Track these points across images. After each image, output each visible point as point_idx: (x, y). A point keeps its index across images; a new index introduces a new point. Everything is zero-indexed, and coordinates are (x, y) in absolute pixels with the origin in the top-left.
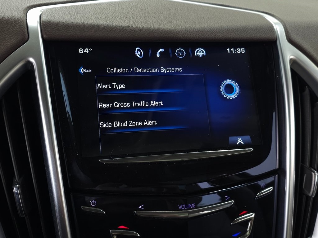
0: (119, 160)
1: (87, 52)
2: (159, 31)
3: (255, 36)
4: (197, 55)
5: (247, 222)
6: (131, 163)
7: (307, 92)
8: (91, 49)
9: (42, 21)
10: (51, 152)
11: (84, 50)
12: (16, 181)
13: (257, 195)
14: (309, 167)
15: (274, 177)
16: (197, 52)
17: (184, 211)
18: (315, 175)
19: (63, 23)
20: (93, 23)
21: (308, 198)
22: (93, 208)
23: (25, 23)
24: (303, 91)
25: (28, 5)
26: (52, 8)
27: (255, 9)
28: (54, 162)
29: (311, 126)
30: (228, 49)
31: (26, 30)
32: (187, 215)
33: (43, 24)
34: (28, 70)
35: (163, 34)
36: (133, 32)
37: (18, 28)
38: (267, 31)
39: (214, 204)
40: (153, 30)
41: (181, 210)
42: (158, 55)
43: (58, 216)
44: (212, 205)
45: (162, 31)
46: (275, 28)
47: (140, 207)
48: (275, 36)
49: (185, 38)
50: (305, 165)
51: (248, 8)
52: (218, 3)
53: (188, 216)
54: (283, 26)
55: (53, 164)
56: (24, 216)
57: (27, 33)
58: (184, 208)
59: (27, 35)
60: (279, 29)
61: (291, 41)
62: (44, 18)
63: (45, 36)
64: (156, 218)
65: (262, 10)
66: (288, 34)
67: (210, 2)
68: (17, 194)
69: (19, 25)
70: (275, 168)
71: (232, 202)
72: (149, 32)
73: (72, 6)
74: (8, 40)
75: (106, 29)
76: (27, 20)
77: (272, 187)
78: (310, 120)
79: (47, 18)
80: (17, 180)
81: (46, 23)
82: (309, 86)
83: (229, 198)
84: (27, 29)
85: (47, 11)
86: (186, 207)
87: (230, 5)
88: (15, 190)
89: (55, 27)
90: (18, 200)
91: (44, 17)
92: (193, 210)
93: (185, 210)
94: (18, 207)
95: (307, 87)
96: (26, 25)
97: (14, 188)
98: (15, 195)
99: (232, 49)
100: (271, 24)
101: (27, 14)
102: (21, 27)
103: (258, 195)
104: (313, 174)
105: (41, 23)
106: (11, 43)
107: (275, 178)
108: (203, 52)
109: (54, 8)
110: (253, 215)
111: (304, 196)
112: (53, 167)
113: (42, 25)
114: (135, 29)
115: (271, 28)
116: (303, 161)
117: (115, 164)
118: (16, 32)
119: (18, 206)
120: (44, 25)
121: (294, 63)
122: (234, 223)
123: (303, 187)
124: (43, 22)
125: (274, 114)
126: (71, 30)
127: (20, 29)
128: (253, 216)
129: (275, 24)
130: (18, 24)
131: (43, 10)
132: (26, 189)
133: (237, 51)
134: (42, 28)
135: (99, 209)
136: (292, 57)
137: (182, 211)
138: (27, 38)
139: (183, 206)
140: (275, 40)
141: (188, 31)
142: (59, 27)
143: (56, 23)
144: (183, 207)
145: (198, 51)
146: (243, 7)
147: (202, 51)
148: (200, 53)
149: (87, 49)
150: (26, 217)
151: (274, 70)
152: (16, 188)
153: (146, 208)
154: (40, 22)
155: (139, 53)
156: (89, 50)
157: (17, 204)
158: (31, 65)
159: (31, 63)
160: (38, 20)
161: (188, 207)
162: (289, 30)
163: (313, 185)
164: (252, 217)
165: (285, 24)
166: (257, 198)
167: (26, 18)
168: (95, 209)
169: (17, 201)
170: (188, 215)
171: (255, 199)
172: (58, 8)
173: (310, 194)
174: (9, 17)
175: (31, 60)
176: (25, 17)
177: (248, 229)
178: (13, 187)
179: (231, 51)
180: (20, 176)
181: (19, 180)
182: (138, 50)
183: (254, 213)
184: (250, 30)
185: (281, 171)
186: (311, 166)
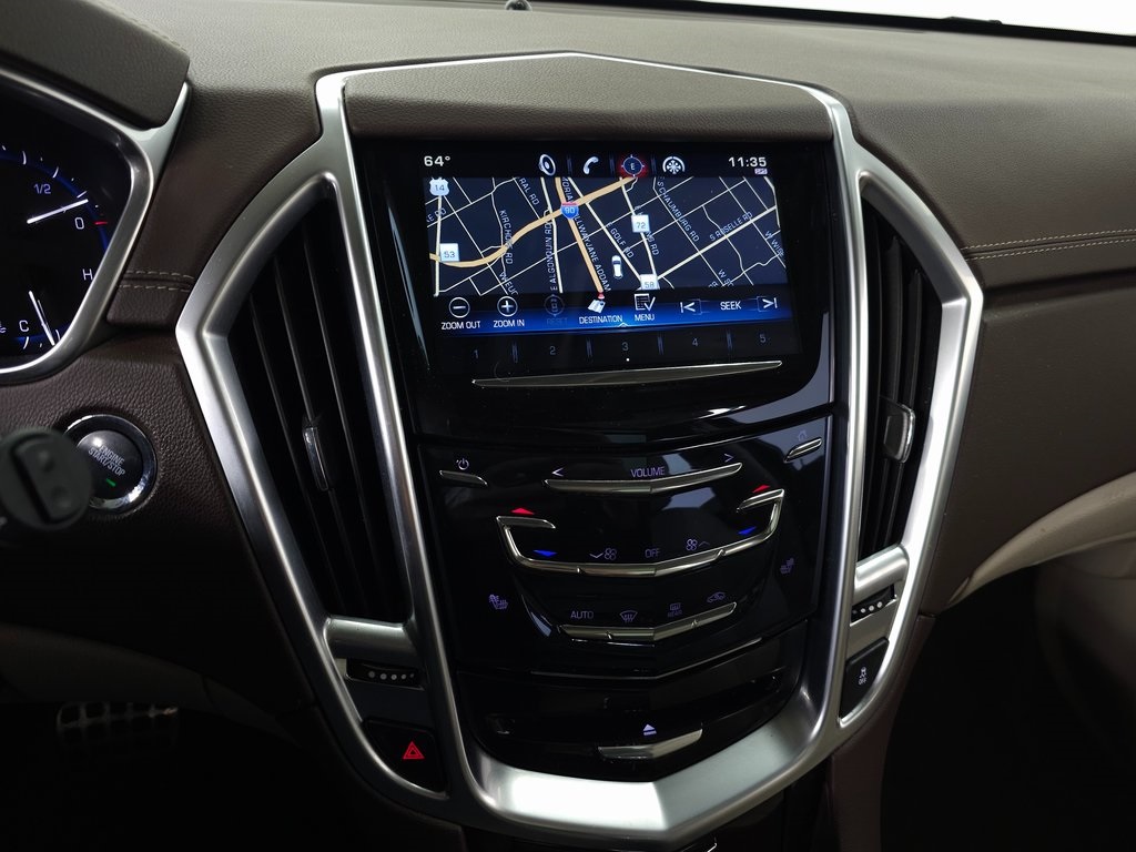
0: (511, 382)
1: (441, 163)
4: (668, 171)
5: (768, 507)
6: (535, 388)
7: (895, 248)
8: (448, 158)
9: (346, 98)
11: (434, 161)
12: (308, 420)
14: (897, 401)
15: (823, 419)
16: (667, 164)
17: (640, 481)
18: (909, 417)
19: (390, 101)
20: (451, 101)
21: (894, 463)
22: (462, 474)
23: (314, 102)
24: (886, 246)
25: (317, 68)
26: (366, 74)
27: (789, 78)
30: (732, 159)
31: (316, 116)
32: (649, 490)
33: (349, 103)
34: (323, 204)
37: (300, 112)
38: (814, 118)
41: (637, 478)
42: (586, 171)
46: (830, 115)
47: (554, 473)
48: (830, 130)
50: (888, 399)
51: (772, 76)
52: (704, 66)
53: (652, 492)
54: (847, 109)
56: (327, 489)
57: (317, 121)
58: (644, 474)
59: (318, 125)
60: (839, 117)
61: (862, 140)
62: (349, 92)
63: (354, 128)
64: (587, 495)
66: (857, 126)
69: (301, 106)
70: (825, 402)
71: (739, 466)
73: (407, 70)
74: (281, 135)
75: (478, 113)
77: (819, 440)
79: (358, 92)
80: (310, 419)
81: (356, 101)
82: (899, 237)
83: (732, 458)
84: (317, 113)
85: (355, 79)
87: (736, 70)
88: (307, 438)
89: (375, 110)
90: (314, 457)
91: (351, 90)
92: (660, 480)
93: (643, 478)
94: (315, 470)
95: (895, 237)
96: (315, 106)
97: (306, 435)
99: (741, 159)
100: (824, 107)
101: (316, 85)
102: (306, 109)
104: (905, 414)
105: (346, 101)
106: (286, 142)
107: (826, 421)
108: (679, 164)
109: (370, 74)
111: (886, 459)
113: (347, 105)
114: (537, 111)
115: (821, 113)
116: (885, 391)
117: (504, 389)
118: (296, 119)
119: (315, 467)
120: (352, 106)
121: (868, 185)
122: (741, 508)
124: (350, 98)
126: (408, 115)
127: (305, 113)
128: (782, 495)
129: (831, 106)
130: (299, 102)
131: (347, 81)
132: (329, 436)
133: (750, 162)
134: (348, 112)
135: (475, 476)
136: (865, 174)
137: (637, 481)
138: (318, 130)
139: (640, 471)
140: (830, 138)
142: (383, 108)
143: (376, 101)
144: (640, 474)
145: (669, 161)
146: (763, 74)
147: (676, 161)
148: (674, 167)
149: (440, 158)
150: (329, 492)
152: (310, 433)
153: (566, 475)
155: (548, 166)
156: (444, 160)
157: (313, 464)
158: (328, 188)
159: (328, 184)
160: (340, 96)
161: (650, 474)
162: (860, 117)
163: (902, 445)
164: (779, 498)
166: (788, 460)
167: (315, 93)
168: (468, 475)
169: (312, 459)
170: (651, 489)
171: (785, 462)
172: (378, 73)
173: (899, 456)
174: (280, 89)
175: (329, 176)
176: (313, 92)
178: (304, 431)
179: (738, 163)
180: (315, 412)
181: (313, 419)
182: (545, 159)
183: (784, 491)
185: (838, 409)
186: (901, 399)
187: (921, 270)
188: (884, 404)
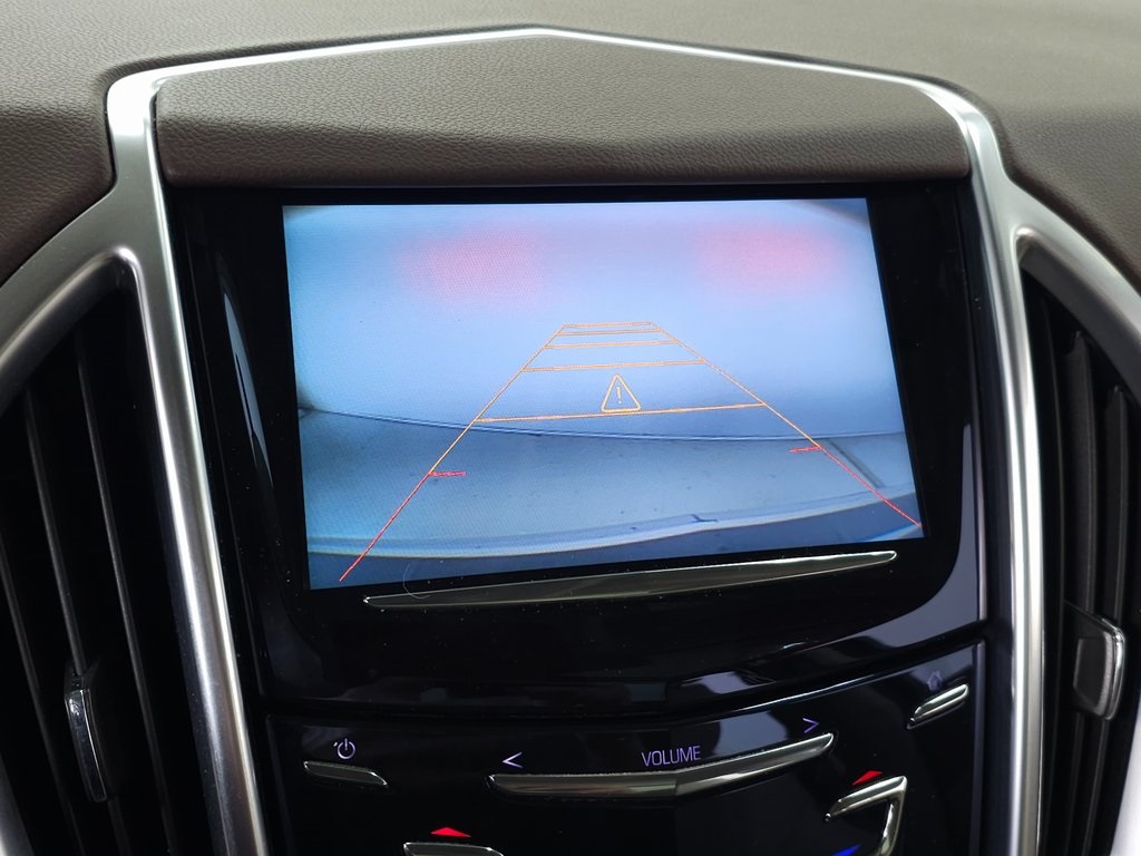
0: (433, 599)
2: (564, 148)
3: (896, 160)
5: (879, 809)
6: (474, 607)
7: (1080, 351)
9: (158, 119)
10: (196, 573)
12: (76, 675)
13: (912, 715)
14: (1092, 612)
15: (970, 648)
17: (660, 772)
18: (1115, 641)
19: (233, 126)
20: (336, 125)
21: (1092, 720)
22: (343, 767)
23: (103, 128)
24: (1065, 347)
25: (111, 64)
26: (193, 75)
27: (895, 68)
28: (208, 609)
29: (1095, 470)
31: (106, 151)
32: (673, 787)
33: (163, 129)
34: (113, 291)
35: (579, 159)
36: (475, 155)
37: (80, 145)
38: (938, 141)
39: (766, 748)
40: (544, 143)
41: (651, 768)
43: (224, 795)
44: (759, 750)
45: (573, 147)
46: (964, 132)
47: (506, 761)
48: (966, 159)
49: (655, 170)
50: (1078, 608)
51: (868, 63)
52: (765, 48)
53: (675, 790)
54: (993, 124)
55: (203, 614)
56: (104, 799)
57: (108, 159)
58: (663, 760)
59: (109, 167)
60: (978, 134)
61: (1020, 177)
62: (165, 110)
63: (170, 172)
64: (564, 800)
65: (917, 71)
66: (1010, 153)
67: (738, 46)
68: (80, 721)
69: (81, 135)
70: (975, 620)
71: (829, 738)
72: (531, 152)
73: (263, 66)
74: (45, 185)
75: (380, 145)
76: (106, 115)
77: (964, 686)
78: (1094, 451)
79: (178, 110)
80: (79, 674)
81: (175, 126)
82: (1085, 333)
83: (817, 724)
84: (107, 147)
85: (175, 83)
86: (668, 759)
88: (73, 707)
89: (208, 142)
90: (83, 744)
91: (166, 106)
92: (692, 769)
93: (663, 767)
94: (84, 766)
95: (1078, 333)
96: (105, 134)
97: (71, 701)
98: (75, 726)
100: (952, 118)
101: (106, 94)
102: (89, 142)
103: (917, 715)
104: (1108, 637)
105: (158, 125)
106: (53, 197)
107: (975, 652)
109: (199, 74)
110: (900, 785)
111: (1078, 715)
112: (205, 626)
113: (159, 133)
114: (481, 141)
115: (949, 133)
116: (1073, 593)
117: (418, 612)
118: (72, 159)
119: (83, 761)
120: (167, 134)
121: (1031, 251)
122: (835, 814)
123: (1075, 684)
124: (165, 122)
125: (967, 432)
126: (262, 150)
127: (85, 148)
128: (902, 787)
129: (965, 117)
130: (77, 129)
131: (161, 82)
134: (161, 145)
135: (364, 770)
136: (1025, 231)
137: (654, 773)
138: (108, 177)
139: (657, 756)
140: (966, 174)
141: (665, 147)
142: (220, 138)
143: (207, 127)
144: (657, 760)
146: (853, 61)
150: (109, 803)
151: (964, 277)
152: (78, 699)
153: (527, 765)
154: (154, 124)
157: (81, 755)
158: (123, 272)
159: (124, 267)
160: (148, 115)
161: (675, 759)
162: (1013, 137)
163: (1108, 677)
164: (898, 793)
165: (997, 117)
166: (913, 724)
167: (105, 109)
168: (353, 768)
169: (79, 746)
170: (677, 785)
171: (909, 727)
172: (214, 73)
173: (1100, 710)
174: (45, 106)
175: (126, 253)
176: (102, 109)
177: (885, 834)
178: (66, 695)
180: (89, 656)
181: (84, 672)
183: (905, 779)
184: (879, 139)
185: (994, 630)
186: (1101, 608)
187: (1125, 388)
188: (1071, 616)
